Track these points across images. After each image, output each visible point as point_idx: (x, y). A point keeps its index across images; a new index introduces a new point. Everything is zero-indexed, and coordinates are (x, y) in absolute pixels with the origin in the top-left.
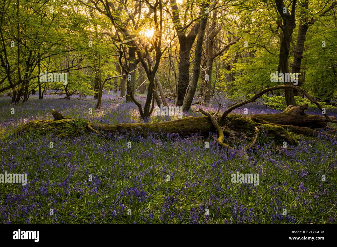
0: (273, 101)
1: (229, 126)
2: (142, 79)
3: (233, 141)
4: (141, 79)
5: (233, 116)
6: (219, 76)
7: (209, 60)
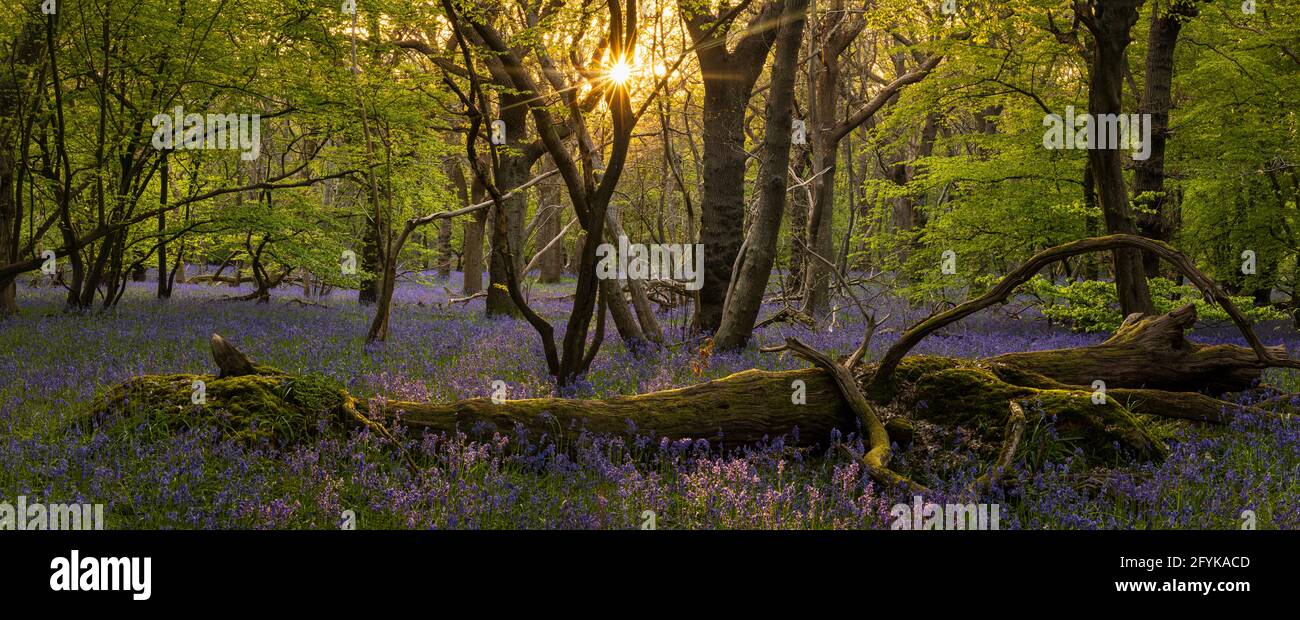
0: (1072, 303)
1: (910, 405)
2: (551, 223)
3: (927, 463)
4: (548, 223)
5: (922, 362)
6: (864, 209)
7: (823, 147)
